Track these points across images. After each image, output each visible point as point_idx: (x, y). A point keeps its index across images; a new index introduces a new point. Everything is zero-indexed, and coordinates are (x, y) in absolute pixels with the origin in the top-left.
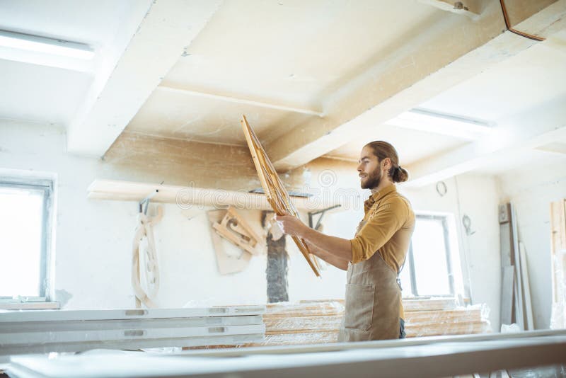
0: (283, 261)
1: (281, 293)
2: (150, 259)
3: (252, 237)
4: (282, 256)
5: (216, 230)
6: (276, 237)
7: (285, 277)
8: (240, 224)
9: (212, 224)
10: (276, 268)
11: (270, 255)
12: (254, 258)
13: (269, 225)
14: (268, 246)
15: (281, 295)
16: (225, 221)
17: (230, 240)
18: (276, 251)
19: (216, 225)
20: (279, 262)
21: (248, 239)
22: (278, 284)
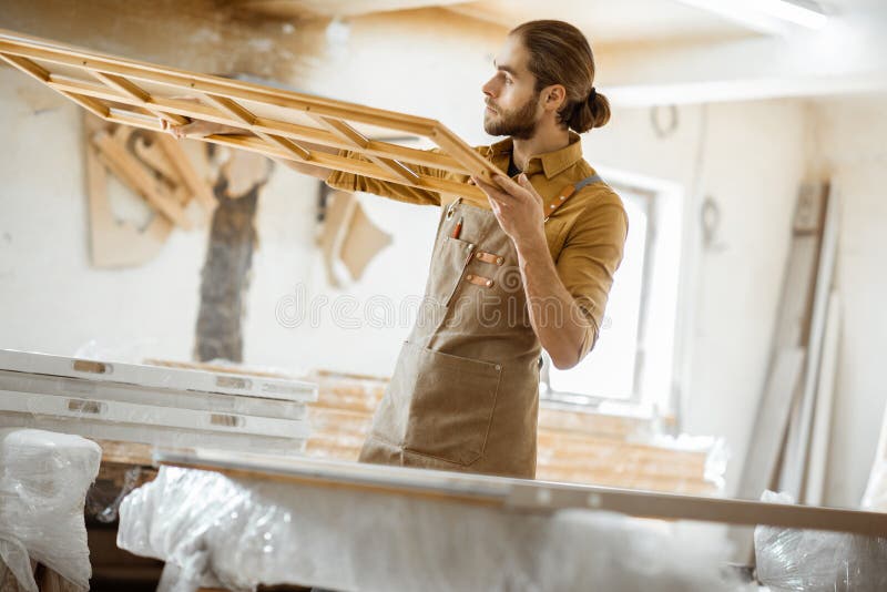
0: (243, 252)
1: (228, 334)
3: (184, 182)
6: (237, 189)
8: (161, 144)
9: (92, 134)
10: (225, 266)
11: (216, 233)
12: (177, 235)
13: (223, 154)
15: (227, 340)
16: (123, 132)
18: (230, 223)
19: (102, 137)
20: (234, 253)
21: (172, 185)
22: (224, 311)
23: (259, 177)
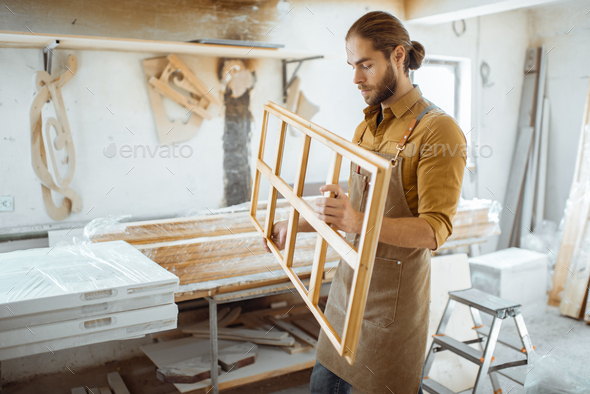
0: (245, 124)
1: (242, 165)
2: (57, 133)
3: (203, 96)
4: (245, 118)
5: (153, 87)
6: (237, 93)
7: (247, 145)
8: (187, 79)
9: (148, 78)
10: (236, 133)
11: (228, 117)
12: (206, 124)
13: (227, 77)
14: (226, 105)
15: (241, 168)
16: (166, 75)
17: (174, 100)
18: (236, 111)
19: (153, 80)
20: (240, 125)
21: (198, 98)
22: (239, 155)
23: (249, 86)
